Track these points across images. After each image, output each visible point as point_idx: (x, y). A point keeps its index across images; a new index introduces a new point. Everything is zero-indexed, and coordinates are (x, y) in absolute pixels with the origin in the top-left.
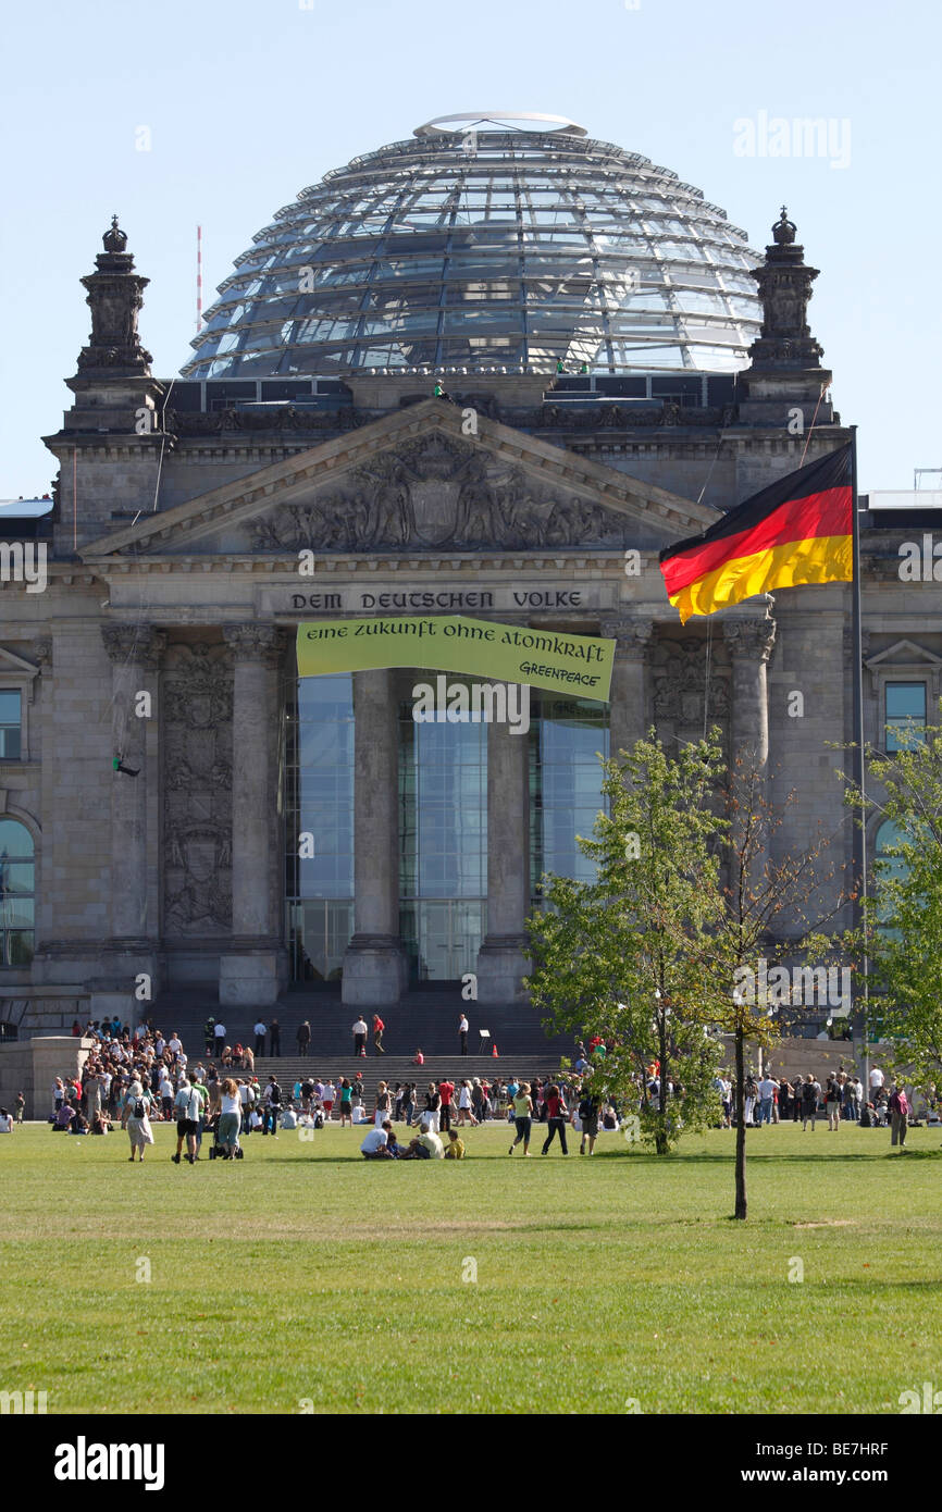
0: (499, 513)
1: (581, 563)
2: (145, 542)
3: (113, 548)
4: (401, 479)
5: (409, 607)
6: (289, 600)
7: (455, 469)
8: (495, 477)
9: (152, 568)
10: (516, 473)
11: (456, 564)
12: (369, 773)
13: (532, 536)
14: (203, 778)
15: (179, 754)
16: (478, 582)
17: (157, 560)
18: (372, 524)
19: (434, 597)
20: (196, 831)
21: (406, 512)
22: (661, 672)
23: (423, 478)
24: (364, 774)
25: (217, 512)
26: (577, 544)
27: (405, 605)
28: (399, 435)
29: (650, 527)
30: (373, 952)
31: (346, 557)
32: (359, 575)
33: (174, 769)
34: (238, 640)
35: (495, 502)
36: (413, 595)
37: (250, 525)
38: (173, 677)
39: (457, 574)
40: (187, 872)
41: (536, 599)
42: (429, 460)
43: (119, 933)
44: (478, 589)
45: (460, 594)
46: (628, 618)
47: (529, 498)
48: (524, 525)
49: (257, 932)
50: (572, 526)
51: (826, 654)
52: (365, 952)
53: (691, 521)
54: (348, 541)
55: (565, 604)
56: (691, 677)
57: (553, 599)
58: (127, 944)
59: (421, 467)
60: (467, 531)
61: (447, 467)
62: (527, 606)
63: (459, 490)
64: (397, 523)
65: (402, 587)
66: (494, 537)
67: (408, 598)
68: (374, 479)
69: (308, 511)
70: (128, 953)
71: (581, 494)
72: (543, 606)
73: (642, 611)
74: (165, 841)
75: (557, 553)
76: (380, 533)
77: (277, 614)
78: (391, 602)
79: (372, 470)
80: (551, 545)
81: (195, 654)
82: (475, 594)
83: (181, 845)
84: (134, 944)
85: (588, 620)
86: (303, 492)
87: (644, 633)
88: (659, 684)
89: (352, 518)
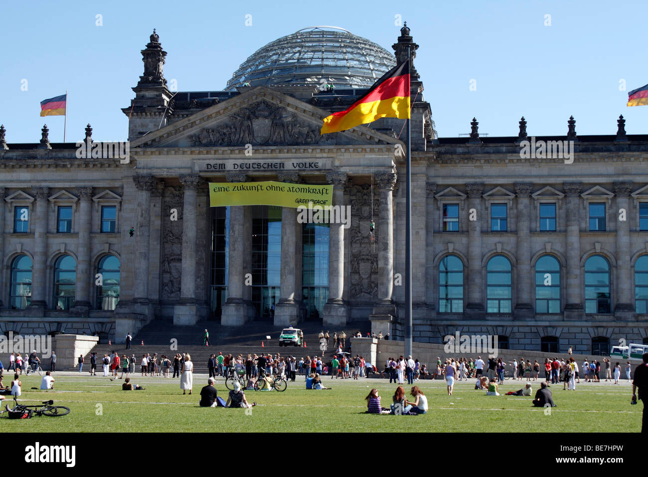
0: (287, 132)
1: (318, 151)
2: (149, 143)
3: (136, 145)
4: (249, 118)
5: (251, 169)
6: (205, 166)
7: (270, 114)
8: (286, 117)
9: (152, 153)
10: (294, 116)
11: (269, 151)
12: (234, 234)
13: (299, 141)
14: (177, 238)
15: (169, 229)
16: (278, 158)
17: (154, 150)
18: (237, 136)
19: (262, 165)
20: (175, 259)
21: (251, 131)
22: (354, 198)
23: (257, 117)
24: (233, 234)
25: (177, 131)
26: (317, 143)
27: (250, 168)
28: (248, 101)
29: (346, 137)
30: (234, 305)
31: (226, 148)
32: (232, 156)
33: (167, 235)
34: (185, 182)
35: (286, 127)
36: (253, 164)
37: (191, 137)
38: (167, 199)
39: (270, 155)
40: (171, 274)
41: (301, 165)
42: (260, 110)
43: (136, 296)
44: (278, 161)
45: (272, 164)
46: (337, 172)
47: (298, 125)
48: (296, 136)
49: (190, 297)
50: (316, 136)
51: (419, 191)
52: (231, 305)
53: (362, 134)
54: (228, 142)
55: (312, 167)
56: (365, 200)
57: (308, 165)
58: (139, 301)
59: (257, 113)
60: (274, 139)
61: (266, 113)
62: (297, 168)
63: (271, 122)
64: (247, 135)
65: (249, 161)
66: (285, 140)
67: (251, 165)
68: (239, 118)
69: (213, 131)
70: (139, 304)
71: (319, 124)
72: (304, 168)
73: (343, 170)
74: (162, 262)
75: (309, 146)
76: (240, 139)
77: (200, 171)
78: (244, 167)
79: (238, 115)
80: (307, 144)
81: (176, 190)
82: (277, 164)
83: (169, 264)
84: (141, 300)
85: (322, 173)
86: (211, 123)
87: (344, 179)
88: (353, 202)
89: (230, 134)
